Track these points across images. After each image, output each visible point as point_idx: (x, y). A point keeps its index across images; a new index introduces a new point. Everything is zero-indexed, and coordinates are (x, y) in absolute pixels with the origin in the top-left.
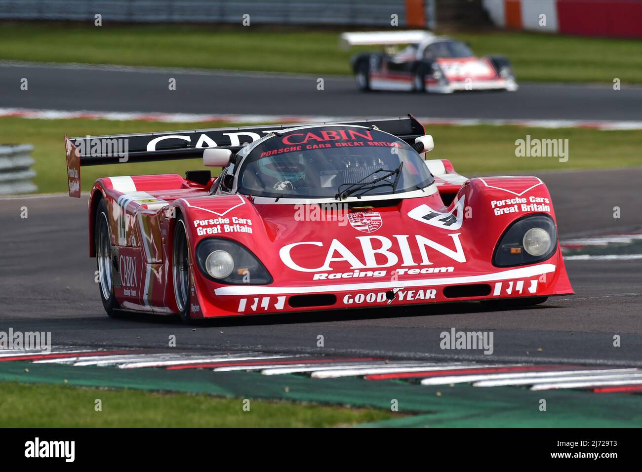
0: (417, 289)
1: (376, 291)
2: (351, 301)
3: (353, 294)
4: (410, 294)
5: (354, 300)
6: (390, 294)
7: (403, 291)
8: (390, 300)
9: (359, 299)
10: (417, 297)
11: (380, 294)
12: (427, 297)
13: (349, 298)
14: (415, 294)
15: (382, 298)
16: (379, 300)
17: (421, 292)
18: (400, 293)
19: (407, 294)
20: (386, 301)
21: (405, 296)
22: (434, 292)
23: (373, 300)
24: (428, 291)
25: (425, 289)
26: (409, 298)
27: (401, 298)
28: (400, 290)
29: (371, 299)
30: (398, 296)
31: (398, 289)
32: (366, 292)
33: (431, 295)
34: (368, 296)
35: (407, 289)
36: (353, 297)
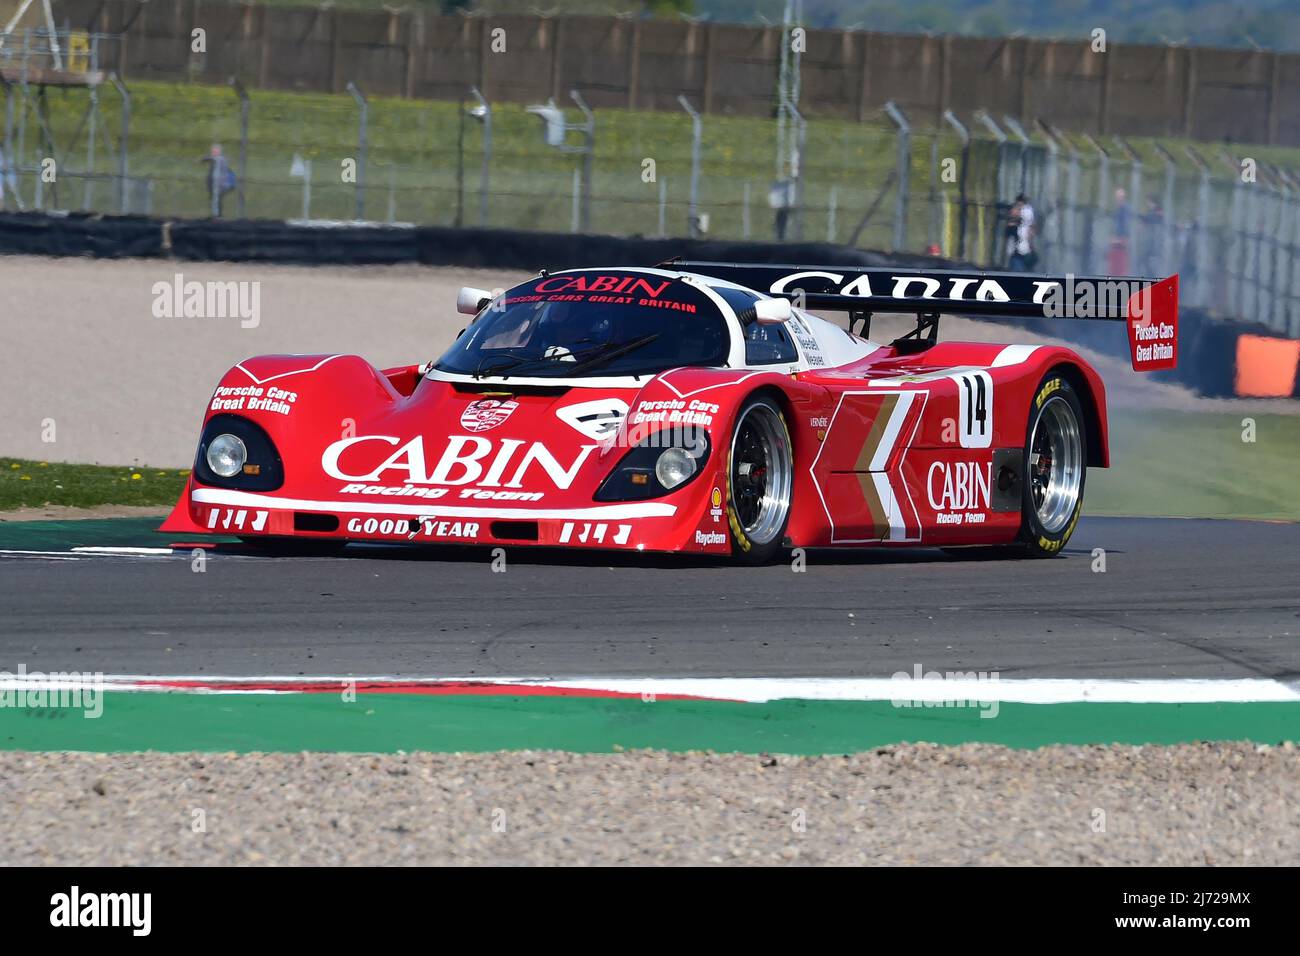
0: (453, 520)
1: (395, 518)
2: (358, 529)
3: (363, 517)
4: (442, 526)
5: (363, 528)
6: (415, 524)
7: (433, 521)
8: (413, 533)
9: (371, 527)
10: (451, 532)
11: (400, 522)
12: (466, 534)
13: (357, 523)
14: (449, 528)
15: (402, 528)
16: (397, 531)
17: (458, 526)
18: (428, 524)
19: (437, 526)
20: (408, 533)
21: (435, 530)
22: (476, 527)
23: (389, 531)
24: (468, 525)
25: (464, 521)
26: (440, 533)
27: (428, 532)
28: (428, 520)
29: (386, 528)
30: (424, 528)
31: (426, 518)
32: (380, 517)
33: (471, 531)
34: (384, 524)
35: (440, 519)
36: (362, 523)
